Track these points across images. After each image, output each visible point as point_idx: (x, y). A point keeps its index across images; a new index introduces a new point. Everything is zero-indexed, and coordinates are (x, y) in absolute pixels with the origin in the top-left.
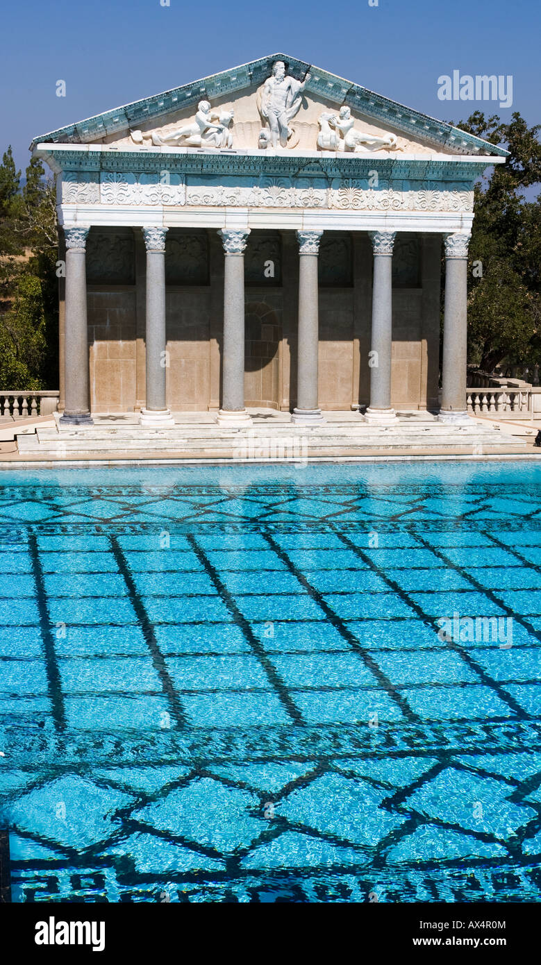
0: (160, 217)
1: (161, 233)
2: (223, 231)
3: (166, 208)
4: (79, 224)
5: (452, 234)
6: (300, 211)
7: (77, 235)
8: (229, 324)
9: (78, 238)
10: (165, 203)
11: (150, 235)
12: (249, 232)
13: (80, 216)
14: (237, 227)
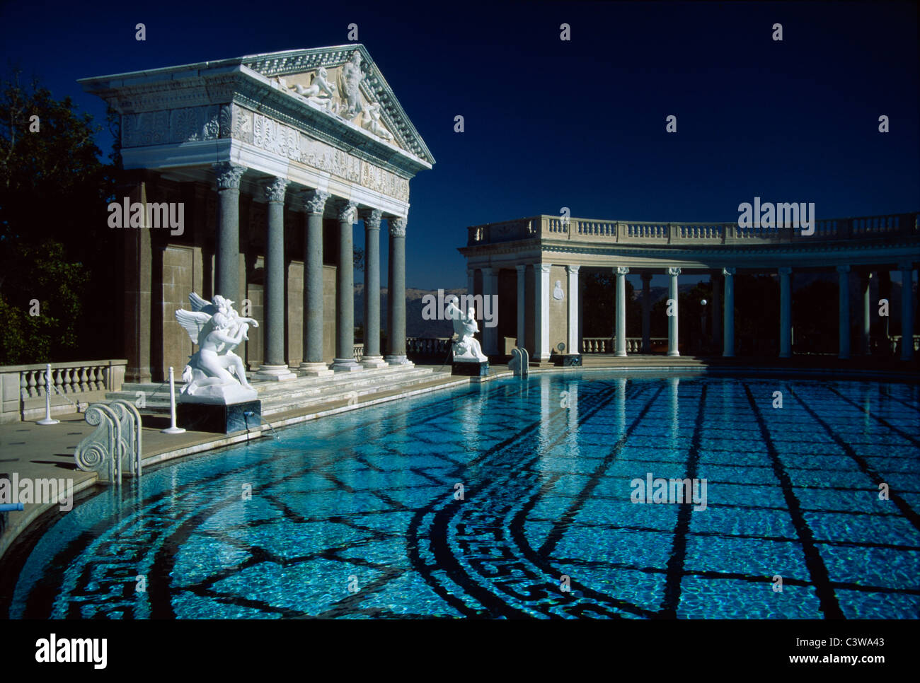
0: (285, 168)
1: (285, 185)
2: (317, 191)
3: (292, 162)
4: (240, 162)
5: (399, 217)
6: (351, 184)
7: (237, 173)
8: (317, 279)
9: (237, 176)
10: (290, 157)
11: (278, 185)
12: (331, 196)
13: (242, 154)
14: (324, 190)
